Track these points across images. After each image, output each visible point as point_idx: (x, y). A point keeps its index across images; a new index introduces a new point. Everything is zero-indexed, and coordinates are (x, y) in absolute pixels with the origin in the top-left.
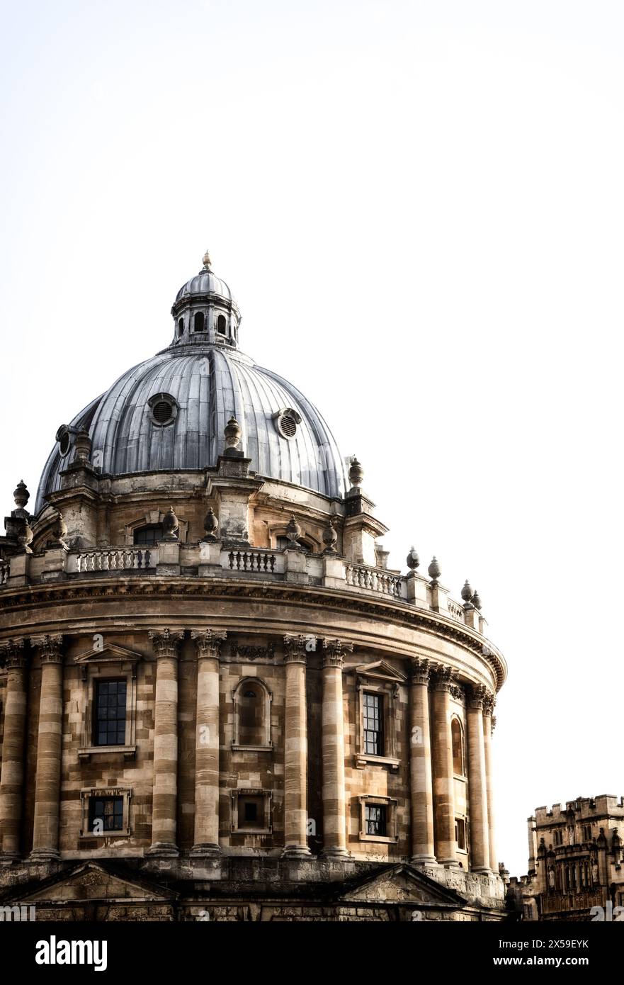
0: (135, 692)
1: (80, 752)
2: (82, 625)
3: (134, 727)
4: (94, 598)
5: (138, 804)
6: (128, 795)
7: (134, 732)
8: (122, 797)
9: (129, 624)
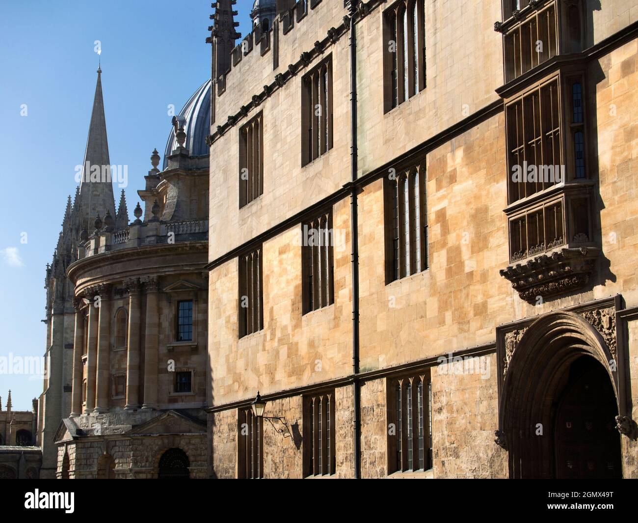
0: (197, 309)
1: (168, 345)
2: (167, 270)
3: (197, 330)
4: (172, 253)
5: (199, 376)
6: (194, 371)
7: (196, 334)
8: (191, 372)
9: (191, 269)
